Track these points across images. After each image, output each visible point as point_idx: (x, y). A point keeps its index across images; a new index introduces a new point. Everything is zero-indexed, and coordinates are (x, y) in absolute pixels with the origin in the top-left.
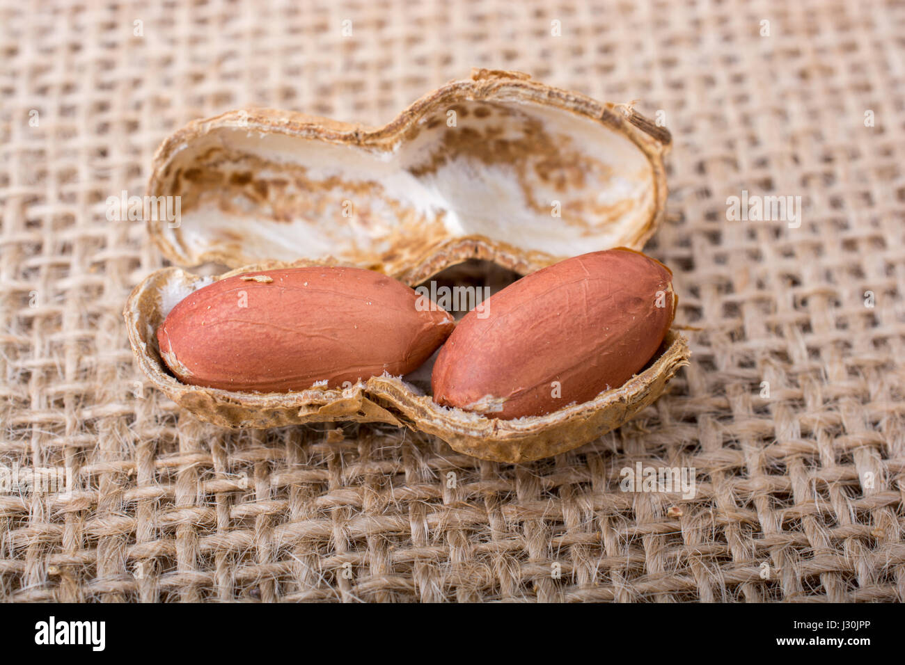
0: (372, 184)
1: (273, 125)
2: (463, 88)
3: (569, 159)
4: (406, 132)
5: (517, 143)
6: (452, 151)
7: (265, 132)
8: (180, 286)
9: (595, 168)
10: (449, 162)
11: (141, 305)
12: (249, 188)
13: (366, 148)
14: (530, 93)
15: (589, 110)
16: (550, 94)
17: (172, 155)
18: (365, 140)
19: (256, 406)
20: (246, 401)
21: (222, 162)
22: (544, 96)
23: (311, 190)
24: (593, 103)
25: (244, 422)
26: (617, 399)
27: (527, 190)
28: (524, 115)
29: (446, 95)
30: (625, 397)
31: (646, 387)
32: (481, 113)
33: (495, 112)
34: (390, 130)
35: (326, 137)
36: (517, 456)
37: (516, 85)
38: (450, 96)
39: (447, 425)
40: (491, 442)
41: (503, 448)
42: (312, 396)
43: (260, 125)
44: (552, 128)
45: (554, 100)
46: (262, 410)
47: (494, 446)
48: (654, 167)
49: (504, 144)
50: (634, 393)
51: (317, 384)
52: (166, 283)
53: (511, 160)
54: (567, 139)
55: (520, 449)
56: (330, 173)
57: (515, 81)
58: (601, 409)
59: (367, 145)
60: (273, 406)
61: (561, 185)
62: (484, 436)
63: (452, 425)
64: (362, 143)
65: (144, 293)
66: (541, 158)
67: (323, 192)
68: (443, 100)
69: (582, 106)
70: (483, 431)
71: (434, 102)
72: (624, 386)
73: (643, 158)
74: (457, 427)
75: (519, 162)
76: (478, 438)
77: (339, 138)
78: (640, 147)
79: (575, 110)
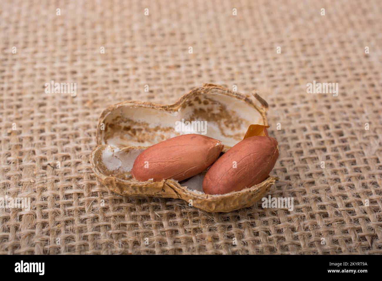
0: (170, 128)
1: (139, 104)
2: (200, 89)
3: (235, 120)
4: (182, 105)
5: (217, 114)
6: (197, 116)
7: (136, 106)
8: (109, 151)
9: (244, 122)
10: (196, 119)
11: (95, 155)
12: (130, 132)
13: (169, 111)
14: (222, 91)
15: (241, 97)
16: (228, 91)
17: (106, 116)
18: (169, 108)
19: (129, 184)
20: (126, 182)
21: (121, 122)
22: (226, 92)
23: (150, 132)
24: (242, 95)
25: (125, 191)
26: (248, 191)
27: (222, 130)
28: (219, 103)
29: (195, 92)
30: (251, 191)
31: (259, 189)
32: (206, 103)
33: (210, 102)
34: (177, 104)
35: (156, 107)
36: (214, 207)
37: (217, 88)
38: (196, 92)
39: (191, 195)
40: (206, 201)
41: (209, 204)
42: (148, 183)
43: (135, 104)
44: (229, 108)
45: (229, 94)
46: (131, 186)
47: (206, 203)
48: (263, 117)
49: (213, 115)
50: (254, 190)
51: (150, 180)
52: (104, 149)
53: (216, 120)
54: (234, 112)
55: (215, 205)
56: (156, 125)
57: (216, 87)
58: (243, 194)
59: (169, 110)
60: (135, 185)
61: (233, 128)
62: (203, 199)
63: (193, 195)
64: (168, 109)
65: (96, 151)
66: (226, 120)
67: (154, 132)
68: (194, 94)
69: (239, 96)
70: (203, 197)
71: (191, 94)
72: (251, 187)
73: (260, 114)
74: (194, 195)
75: (218, 121)
76: (201, 200)
77: (160, 107)
78: (258, 110)
79: (236, 97)
